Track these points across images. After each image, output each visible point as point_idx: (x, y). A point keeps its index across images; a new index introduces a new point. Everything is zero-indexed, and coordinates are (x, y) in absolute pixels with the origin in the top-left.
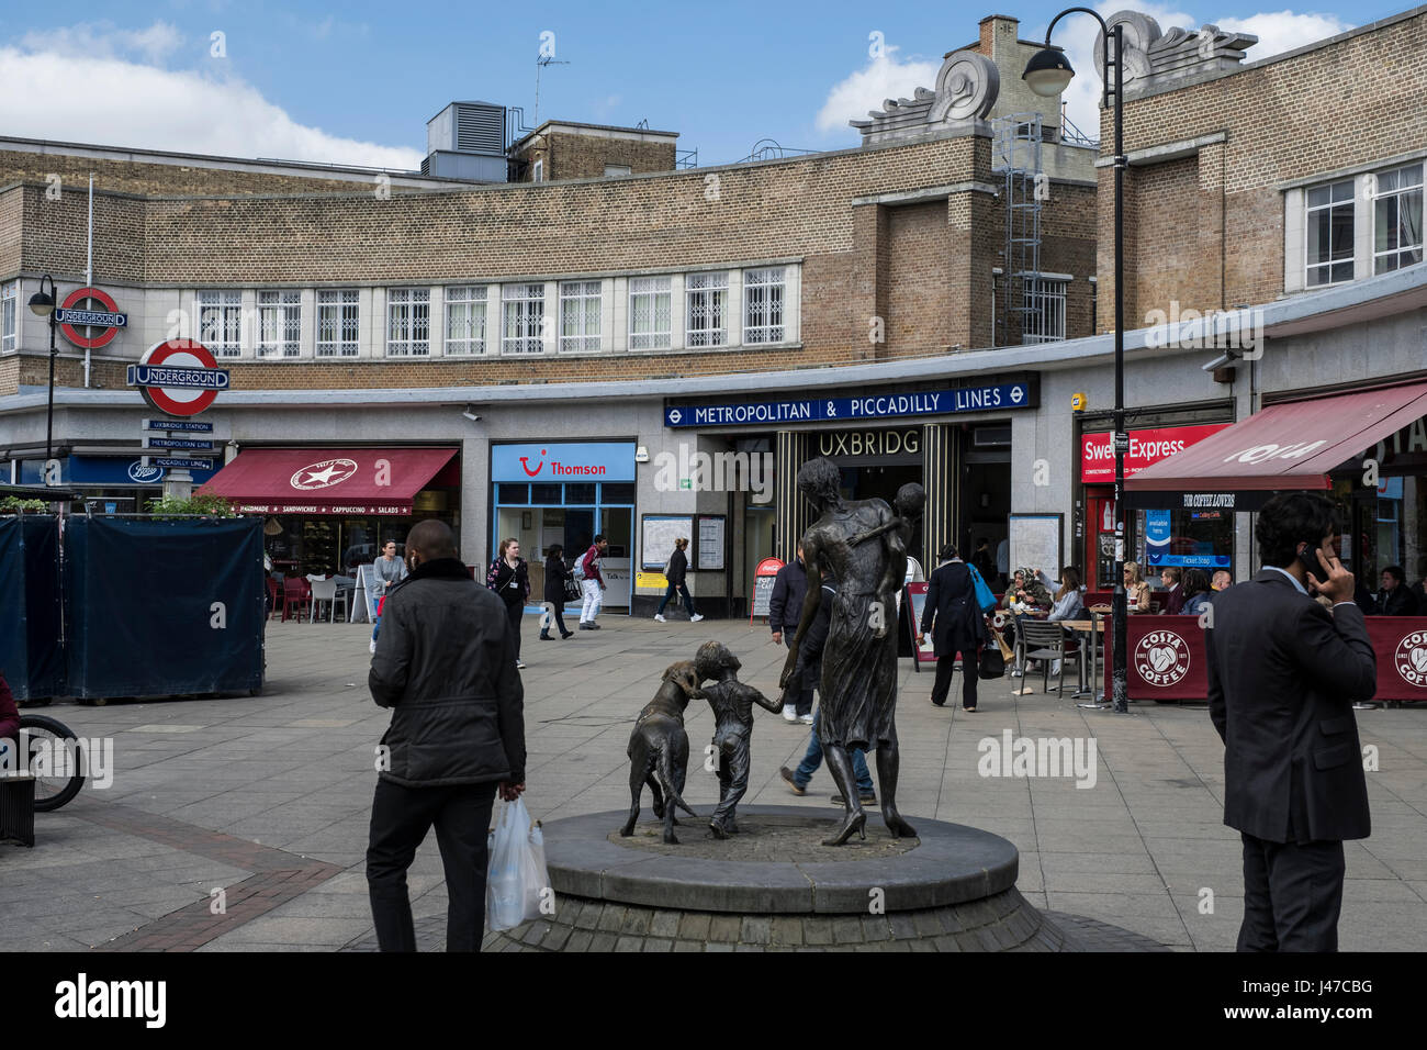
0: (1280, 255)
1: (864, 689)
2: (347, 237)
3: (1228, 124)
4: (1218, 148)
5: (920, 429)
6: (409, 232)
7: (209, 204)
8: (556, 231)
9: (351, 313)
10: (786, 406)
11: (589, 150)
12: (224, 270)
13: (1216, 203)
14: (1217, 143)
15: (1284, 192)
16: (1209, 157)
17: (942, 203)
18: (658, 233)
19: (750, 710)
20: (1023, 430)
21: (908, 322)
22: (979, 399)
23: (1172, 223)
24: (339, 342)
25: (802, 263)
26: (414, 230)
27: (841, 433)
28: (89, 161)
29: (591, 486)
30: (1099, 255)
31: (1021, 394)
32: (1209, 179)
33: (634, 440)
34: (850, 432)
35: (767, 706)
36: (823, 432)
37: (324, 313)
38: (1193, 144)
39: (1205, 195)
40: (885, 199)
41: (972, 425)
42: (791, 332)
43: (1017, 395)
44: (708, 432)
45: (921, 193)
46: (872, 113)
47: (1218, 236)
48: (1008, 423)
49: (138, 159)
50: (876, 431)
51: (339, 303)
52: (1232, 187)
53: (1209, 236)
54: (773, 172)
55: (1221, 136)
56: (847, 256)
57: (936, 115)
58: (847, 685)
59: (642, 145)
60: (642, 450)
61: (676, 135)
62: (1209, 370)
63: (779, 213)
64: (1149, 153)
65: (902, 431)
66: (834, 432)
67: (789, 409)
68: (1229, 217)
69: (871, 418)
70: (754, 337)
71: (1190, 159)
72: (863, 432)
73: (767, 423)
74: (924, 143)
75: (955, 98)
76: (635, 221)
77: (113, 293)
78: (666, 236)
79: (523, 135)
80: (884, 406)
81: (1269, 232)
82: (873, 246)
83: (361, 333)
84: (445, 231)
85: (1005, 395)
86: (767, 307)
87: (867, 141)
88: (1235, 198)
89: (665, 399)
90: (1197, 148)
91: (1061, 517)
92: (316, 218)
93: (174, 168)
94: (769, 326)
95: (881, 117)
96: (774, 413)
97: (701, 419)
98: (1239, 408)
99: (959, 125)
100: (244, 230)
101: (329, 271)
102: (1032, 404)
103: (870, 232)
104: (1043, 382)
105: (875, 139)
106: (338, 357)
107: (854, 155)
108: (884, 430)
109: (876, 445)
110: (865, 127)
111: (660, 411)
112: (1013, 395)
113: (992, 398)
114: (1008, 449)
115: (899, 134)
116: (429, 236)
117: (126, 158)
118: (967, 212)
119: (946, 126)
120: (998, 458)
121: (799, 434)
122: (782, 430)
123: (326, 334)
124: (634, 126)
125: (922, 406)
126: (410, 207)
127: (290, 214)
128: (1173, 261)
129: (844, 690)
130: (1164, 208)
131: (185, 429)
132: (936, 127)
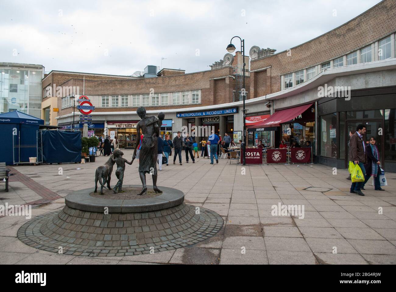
0: (280, 87)
1: (149, 159)
2: (126, 87)
3: (272, 64)
4: (270, 69)
5: (219, 117)
6: (136, 86)
7: (104, 81)
8: (161, 85)
9: (127, 99)
10: (197, 113)
11: (170, 73)
12: (106, 93)
13: (270, 78)
14: (270, 68)
15: (281, 76)
16: (268, 70)
17: (224, 79)
18: (177, 85)
19: (124, 164)
20: (236, 116)
21: (219, 99)
22: (228, 111)
23: (262, 82)
24: (125, 104)
25: (201, 90)
26: (137, 85)
27: (206, 118)
28: (87, 76)
29: (165, 127)
30: (250, 87)
31: (235, 110)
32: (268, 74)
33: (172, 120)
34: (207, 118)
35: (128, 163)
36: (203, 118)
37: (123, 99)
38: (266, 68)
39: (268, 77)
40: (215, 79)
41: (227, 116)
42: (199, 101)
43: (235, 111)
44: (184, 118)
45: (221, 77)
46: (213, 64)
47: (270, 84)
48: (233, 116)
49: (95, 75)
50: (212, 117)
51: (125, 98)
52: (272, 75)
53: (268, 84)
54: (196, 74)
55: (270, 67)
56: (209, 88)
57: (223, 64)
58: (144, 158)
59: (179, 72)
60: (173, 121)
61: (185, 71)
62: (266, 105)
63: (197, 81)
64: (259, 70)
65: (216, 117)
66: (205, 118)
67: (197, 114)
68: (272, 80)
69: (211, 115)
70: (194, 102)
71: (265, 71)
72: (210, 118)
73: (194, 116)
74: (222, 69)
75: (227, 61)
76: (174, 83)
77: (88, 96)
78: (179, 85)
79: (160, 71)
80: (213, 113)
81: (278, 83)
82: (213, 87)
83: (128, 103)
84: (142, 85)
85: (233, 111)
86: (196, 97)
87: (212, 69)
88: (273, 77)
89: (177, 113)
90: (266, 69)
91: (242, 131)
92: (121, 83)
93: (101, 77)
94: (196, 100)
95: (214, 65)
96: (195, 115)
97: (182, 116)
98: (271, 112)
99: (227, 66)
100: (109, 86)
101: (123, 92)
102: (237, 112)
103: (213, 85)
104: (239, 108)
105: (213, 68)
106: (125, 106)
107: (210, 71)
108: (213, 117)
109: (212, 120)
110: (212, 66)
111: (176, 115)
112: (234, 111)
113: (230, 111)
114: (233, 120)
115: (217, 68)
116: (140, 86)
117: (93, 75)
118: (229, 80)
119: (225, 66)
120: (231, 122)
121: (199, 118)
122: (196, 118)
123: (123, 103)
124: (178, 69)
125: (219, 113)
126: (137, 81)
127: (117, 83)
128: (263, 88)
129: (144, 159)
130: (261, 79)
131: (87, 116)
132: (223, 66)
